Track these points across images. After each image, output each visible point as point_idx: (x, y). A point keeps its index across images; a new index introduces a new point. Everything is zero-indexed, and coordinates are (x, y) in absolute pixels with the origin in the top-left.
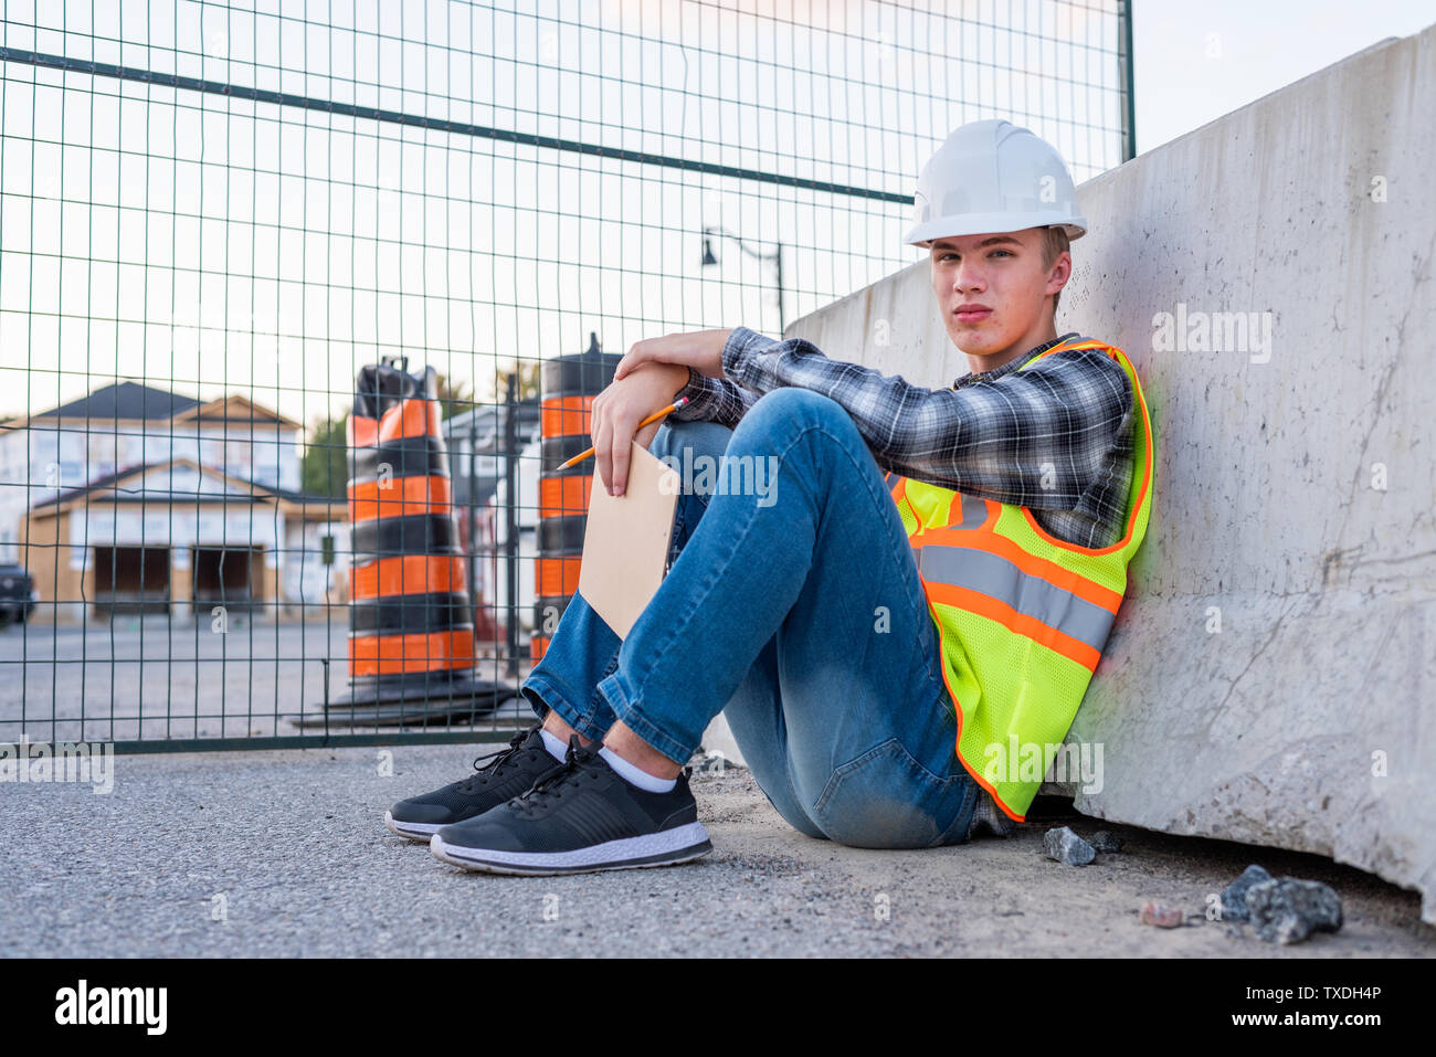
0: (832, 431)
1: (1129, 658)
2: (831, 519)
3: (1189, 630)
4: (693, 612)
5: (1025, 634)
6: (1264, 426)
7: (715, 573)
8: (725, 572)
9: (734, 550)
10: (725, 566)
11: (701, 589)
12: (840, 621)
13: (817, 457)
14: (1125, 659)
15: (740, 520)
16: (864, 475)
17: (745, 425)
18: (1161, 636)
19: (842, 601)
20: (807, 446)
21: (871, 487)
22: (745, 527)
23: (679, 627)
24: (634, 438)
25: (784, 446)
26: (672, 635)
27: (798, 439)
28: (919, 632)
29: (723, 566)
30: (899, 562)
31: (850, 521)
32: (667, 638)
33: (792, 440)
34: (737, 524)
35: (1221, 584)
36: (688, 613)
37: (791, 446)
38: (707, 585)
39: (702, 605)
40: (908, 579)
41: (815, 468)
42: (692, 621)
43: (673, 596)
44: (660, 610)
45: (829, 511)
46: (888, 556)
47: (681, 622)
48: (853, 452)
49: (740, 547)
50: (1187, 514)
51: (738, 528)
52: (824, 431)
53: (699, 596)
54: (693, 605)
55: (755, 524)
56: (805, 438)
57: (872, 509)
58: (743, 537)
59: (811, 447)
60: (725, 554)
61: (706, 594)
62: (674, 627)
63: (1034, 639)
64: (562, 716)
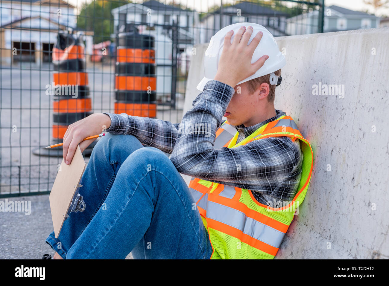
0: (160, 170)
1: (292, 253)
2: (160, 204)
3: (316, 252)
4: (97, 245)
5: (246, 243)
6: (353, 178)
7: (107, 229)
8: (111, 230)
9: (115, 221)
10: (111, 227)
11: (101, 235)
12: (166, 242)
13: (154, 182)
15: (119, 209)
16: (174, 186)
17: (123, 167)
18: (305, 248)
19: (166, 235)
20: (150, 178)
21: (177, 191)
22: (121, 211)
23: (91, 250)
24: (80, 144)
25: (139, 178)
26: (88, 253)
27: (145, 175)
28: (199, 243)
29: (110, 227)
30: (190, 218)
31: (168, 205)
32: (85, 254)
33: (143, 175)
34: (117, 210)
35: (330, 236)
36: (95, 244)
37: (143, 178)
38: (103, 234)
39: (101, 242)
40: (194, 224)
41: (153, 187)
42: (96, 248)
43: (89, 237)
44: (83, 243)
45: (159, 202)
46: (185, 217)
47: (92, 248)
48: (169, 177)
49: (118, 220)
50: (320, 198)
51: (118, 212)
52: (156, 170)
53: (100, 238)
54: (97, 242)
55: (125, 211)
56: (148, 175)
57: (178, 199)
58: (120, 216)
59: (151, 178)
60: (112, 222)
61: (103, 238)
62: (89, 250)
64: (60, 255)
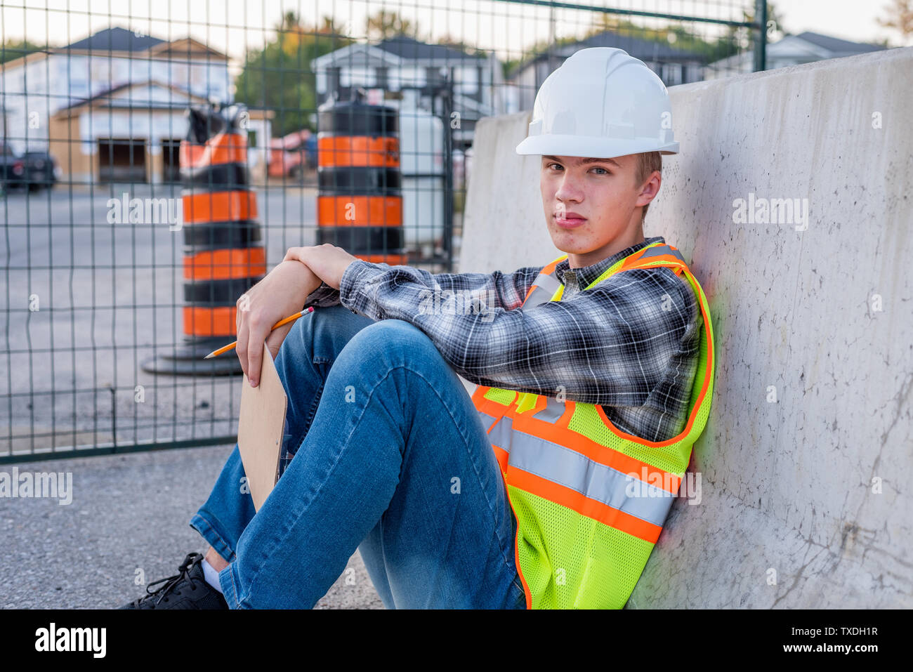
0: (417, 368)
1: (683, 541)
2: (415, 442)
3: (731, 536)
4: (295, 523)
5: (591, 517)
6: (803, 376)
7: (313, 491)
8: (321, 491)
9: (329, 472)
10: (321, 486)
11: (301, 503)
12: (426, 522)
13: (402, 392)
14: (680, 542)
15: (334, 447)
16: (445, 403)
17: (341, 360)
18: (710, 530)
19: (427, 507)
20: (393, 383)
21: (452, 413)
22: (338, 452)
23: (283, 534)
24: (267, 339)
25: (372, 384)
26: (277, 540)
27: (385, 377)
28: (496, 527)
29: (319, 486)
30: (478, 473)
31: (433, 443)
32: (273, 543)
33: (380, 377)
34: (331, 450)
35: (760, 501)
36: (290, 522)
37: (379, 383)
38: (306, 501)
39: (301, 518)
40: (486, 486)
41: (400, 402)
42: (293, 530)
43: (278, 507)
44: (267, 520)
45: (413, 436)
46: (467, 470)
47: (285, 530)
48: (436, 384)
49: (334, 471)
50: (738, 424)
51: (333, 454)
52: (409, 368)
53: (300, 509)
54: (295, 517)
55: (346, 452)
56: (390, 376)
57: (453, 431)
58: (336, 462)
59: (397, 384)
60: (322, 476)
61: (305, 509)
62: (279, 534)
63: (598, 520)
64: (219, 552)
